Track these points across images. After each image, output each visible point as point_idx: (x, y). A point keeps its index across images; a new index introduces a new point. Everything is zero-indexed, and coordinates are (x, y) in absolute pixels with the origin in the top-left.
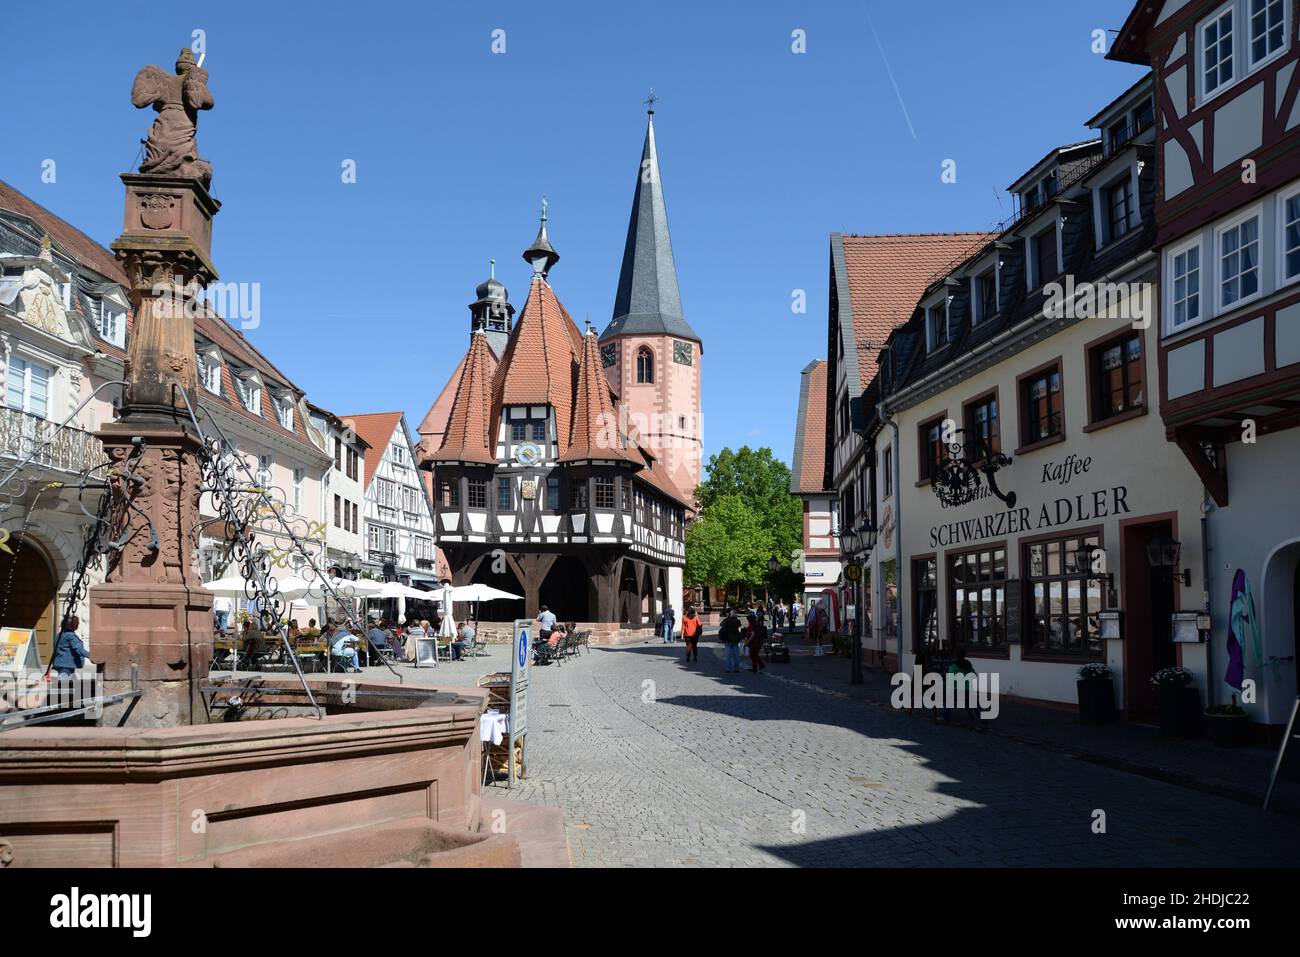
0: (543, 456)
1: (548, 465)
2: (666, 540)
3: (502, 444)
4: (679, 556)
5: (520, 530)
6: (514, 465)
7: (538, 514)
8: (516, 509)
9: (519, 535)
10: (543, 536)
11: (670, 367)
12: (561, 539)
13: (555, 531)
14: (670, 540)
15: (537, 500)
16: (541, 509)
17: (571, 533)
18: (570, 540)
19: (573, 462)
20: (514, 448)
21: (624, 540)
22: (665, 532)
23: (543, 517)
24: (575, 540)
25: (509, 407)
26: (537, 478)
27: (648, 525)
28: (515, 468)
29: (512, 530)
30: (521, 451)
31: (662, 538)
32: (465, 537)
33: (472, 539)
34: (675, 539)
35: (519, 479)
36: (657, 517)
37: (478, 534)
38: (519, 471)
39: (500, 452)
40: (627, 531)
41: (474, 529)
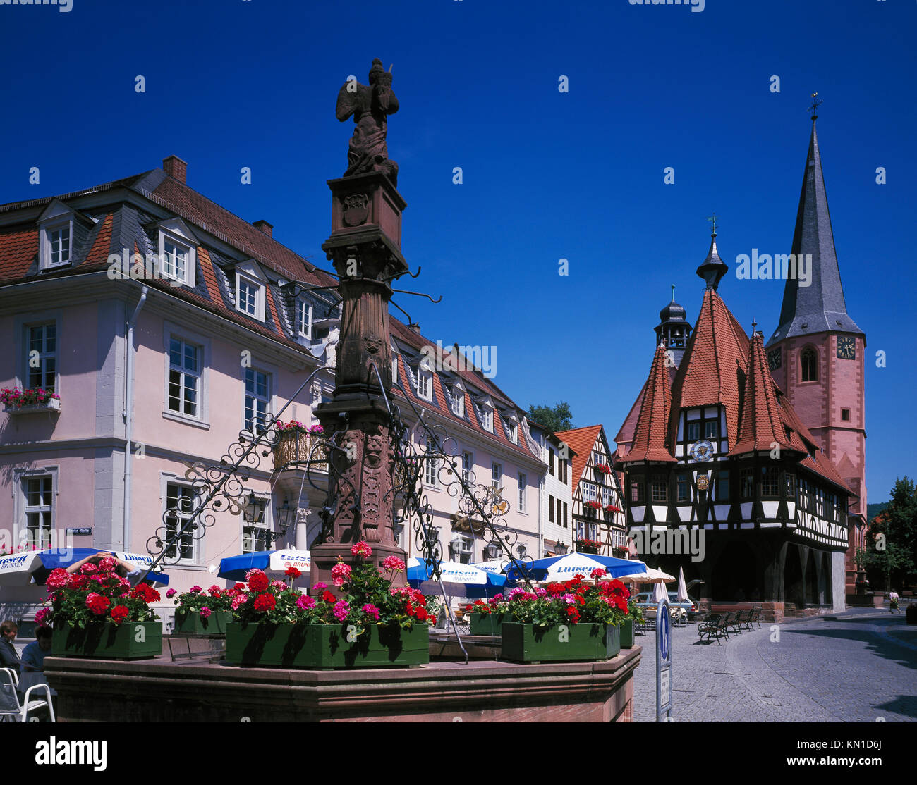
0: (715, 452)
1: (719, 459)
2: (829, 525)
3: (680, 444)
4: (842, 541)
5: (696, 518)
6: (690, 462)
7: (710, 504)
8: (692, 500)
9: (696, 523)
10: (716, 523)
11: (834, 363)
12: (731, 526)
13: (725, 518)
14: (833, 525)
15: (710, 491)
16: (714, 500)
17: (740, 520)
18: (739, 526)
19: (741, 455)
20: (690, 446)
21: (788, 525)
22: (828, 518)
23: (715, 507)
25: (686, 410)
26: (710, 472)
27: (811, 510)
28: (691, 464)
29: (689, 519)
30: (696, 449)
31: (825, 523)
33: (656, 528)
34: (838, 524)
35: (695, 473)
36: (820, 503)
37: (661, 524)
38: (694, 467)
39: (679, 451)
40: (792, 516)
41: (657, 519)
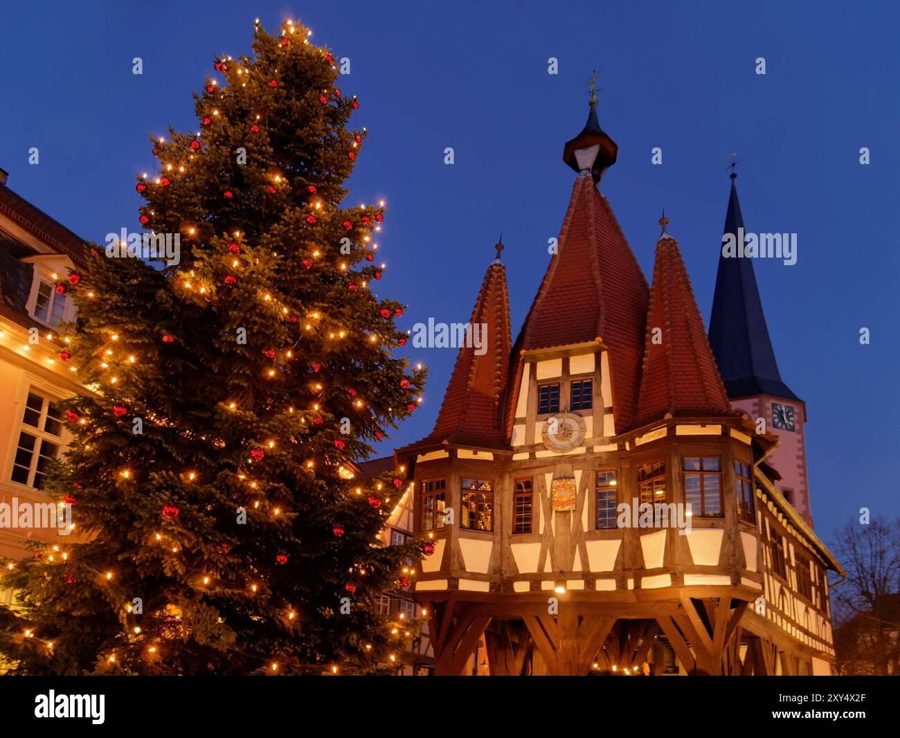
0: (589, 435)
1: (598, 449)
3: (523, 421)
5: (548, 569)
6: (540, 454)
7: (580, 539)
8: (541, 532)
9: (547, 578)
10: (589, 578)
12: (622, 584)
13: (610, 568)
15: (578, 512)
16: (586, 529)
17: (641, 572)
18: (637, 585)
20: (540, 426)
23: (589, 543)
24: (648, 583)
26: (579, 474)
28: (542, 460)
29: (534, 570)
30: (552, 430)
32: (453, 584)
33: (465, 585)
35: (549, 479)
37: (475, 577)
38: (548, 464)
39: (518, 435)
40: (751, 565)
41: (470, 568)
